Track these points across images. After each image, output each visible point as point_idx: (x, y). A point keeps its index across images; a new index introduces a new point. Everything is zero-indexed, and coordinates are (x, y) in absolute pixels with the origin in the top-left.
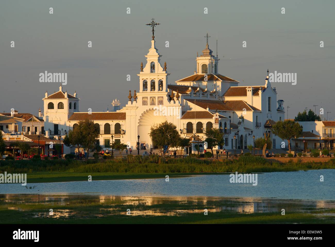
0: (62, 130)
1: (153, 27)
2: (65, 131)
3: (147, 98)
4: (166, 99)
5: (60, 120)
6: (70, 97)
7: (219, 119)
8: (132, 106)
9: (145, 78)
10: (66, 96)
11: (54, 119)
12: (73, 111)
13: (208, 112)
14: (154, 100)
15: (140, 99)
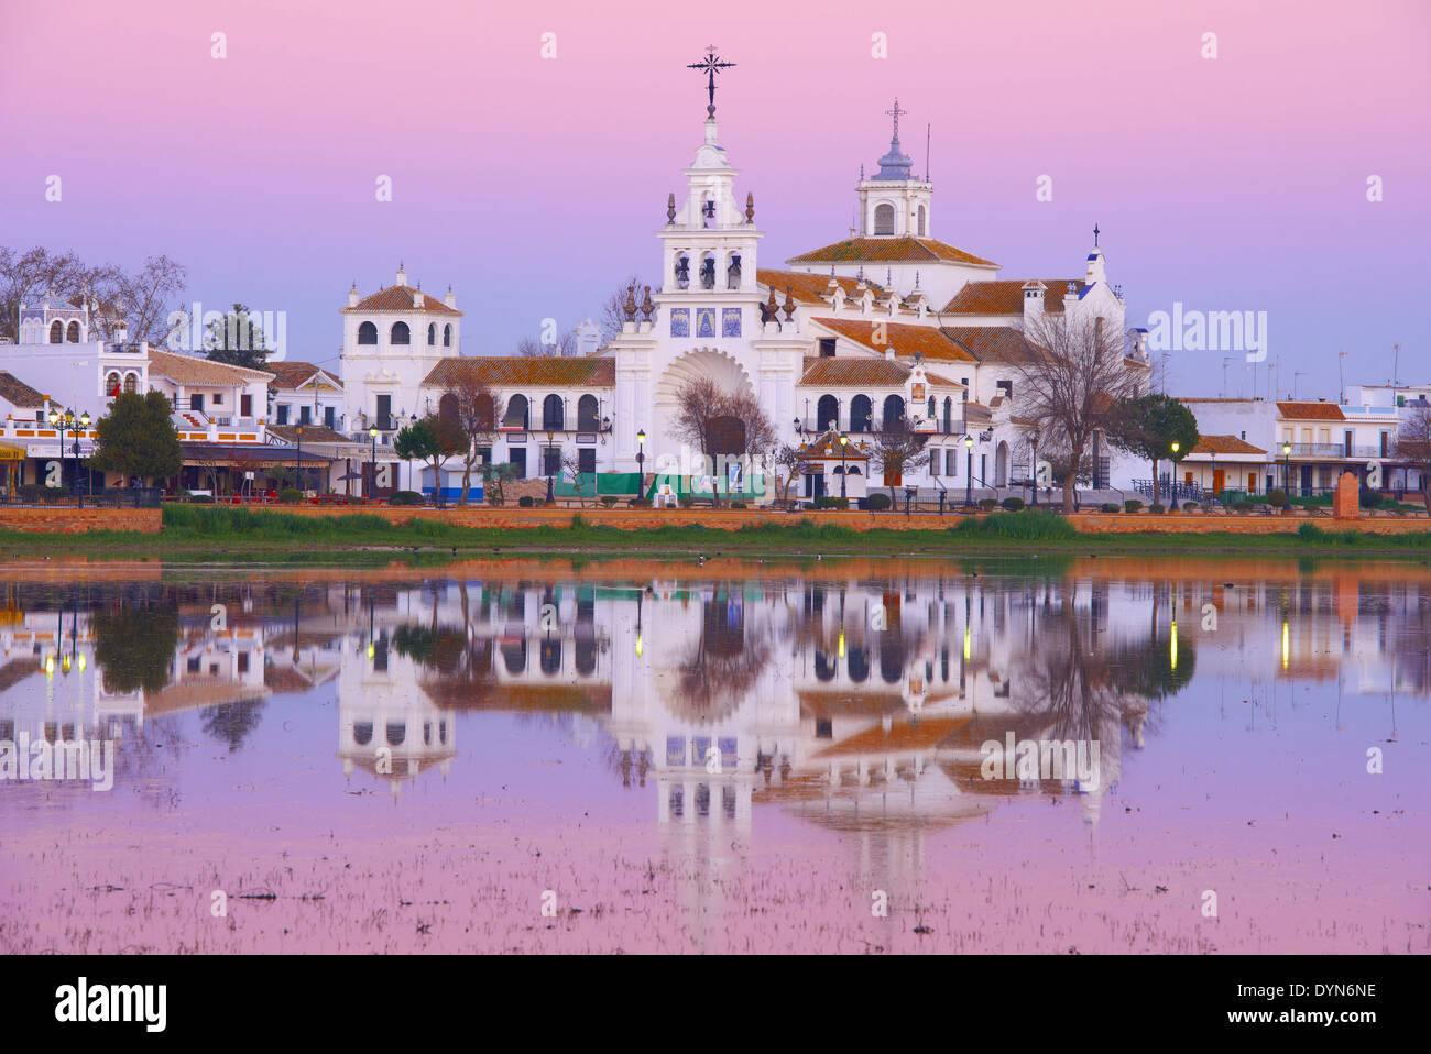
0: (403, 413)
1: (712, 75)
2: (414, 418)
3: (687, 311)
4: (751, 316)
5: (397, 383)
6: (432, 306)
7: (928, 386)
8: (637, 337)
9: (682, 244)
10: (418, 300)
11: (376, 377)
12: (440, 351)
13: (890, 362)
14: (711, 319)
15: (663, 316)
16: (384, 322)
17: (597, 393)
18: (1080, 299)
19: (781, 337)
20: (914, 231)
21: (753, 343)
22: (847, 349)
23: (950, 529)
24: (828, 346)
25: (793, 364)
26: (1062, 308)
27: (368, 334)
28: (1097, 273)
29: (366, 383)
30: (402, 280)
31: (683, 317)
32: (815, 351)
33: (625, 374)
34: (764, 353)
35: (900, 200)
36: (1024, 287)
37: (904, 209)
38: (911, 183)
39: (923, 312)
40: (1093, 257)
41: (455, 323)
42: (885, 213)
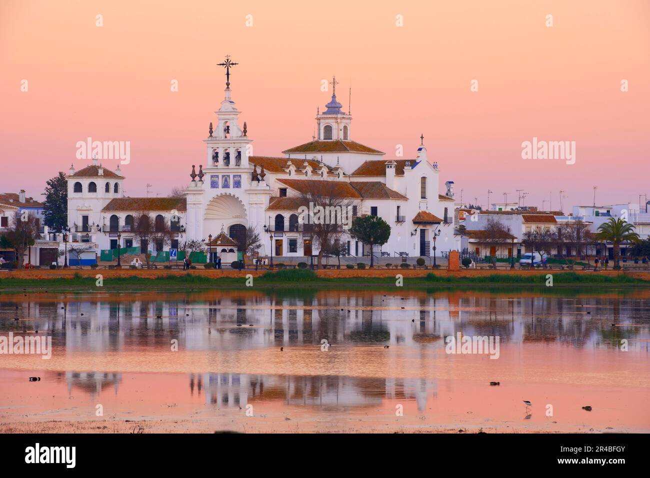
0: (94, 224)
1: (228, 69)
2: (98, 226)
3: (218, 177)
4: (245, 179)
5: (91, 210)
6: (108, 174)
8: (196, 188)
9: (215, 146)
10: (101, 172)
11: (82, 207)
12: (112, 195)
14: (228, 180)
15: (207, 178)
16: (85, 182)
17: (180, 215)
18: (412, 168)
19: (259, 188)
20: (341, 138)
21: (246, 190)
22: (291, 193)
23: (259, 277)
25: (265, 200)
26: (403, 173)
27: (78, 188)
28: (423, 157)
29: (78, 210)
31: (215, 179)
32: (277, 194)
33: (191, 205)
34: (251, 196)
35: (335, 123)
36: (386, 163)
37: (337, 128)
38: (339, 116)
39: (341, 175)
40: (421, 149)
41: (120, 182)
42: (328, 129)
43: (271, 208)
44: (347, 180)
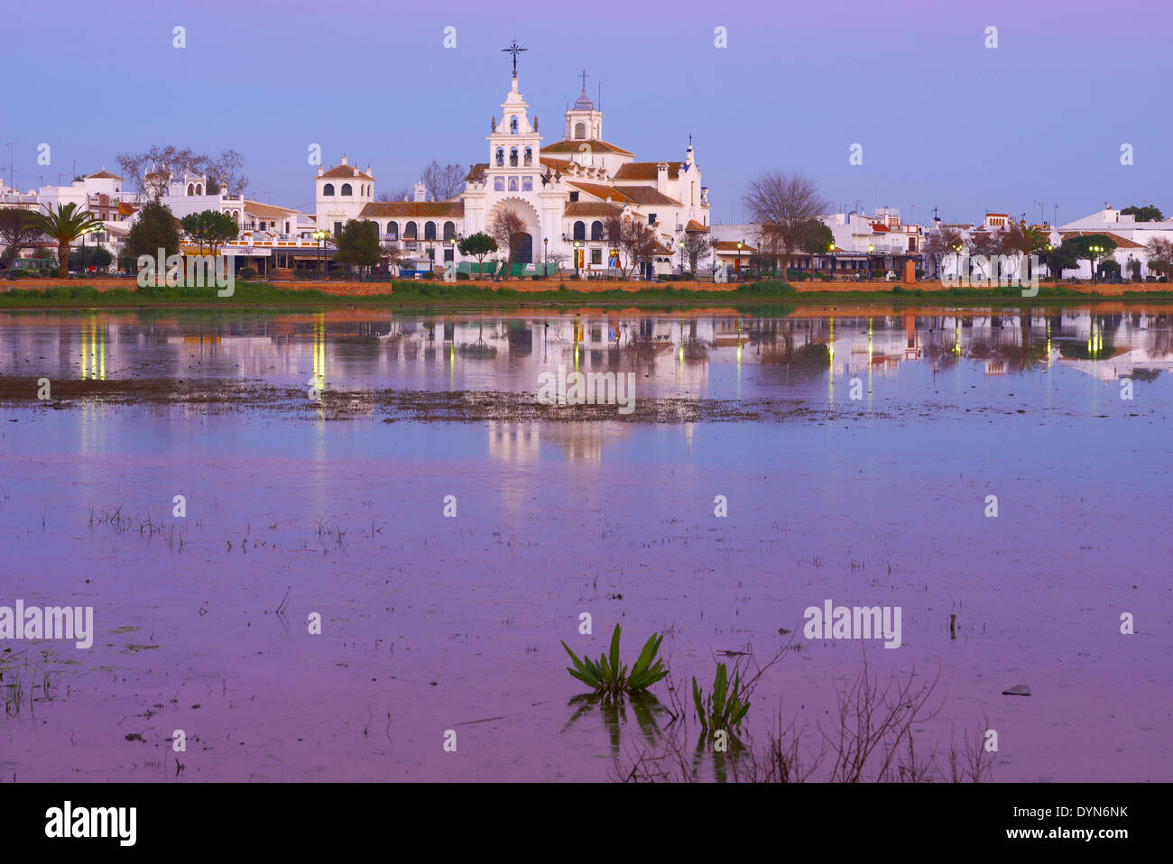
1: (515, 55)
3: (503, 178)
4: (537, 180)
5: (346, 215)
6: (362, 176)
7: (632, 217)
8: (476, 192)
9: (500, 143)
10: (356, 172)
11: (333, 213)
12: (366, 200)
13: (610, 205)
14: (516, 182)
16: (338, 184)
17: (454, 220)
18: (685, 172)
19: (553, 191)
20: (595, 137)
21: (539, 194)
22: (584, 197)
24: (574, 196)
25: (560, 205)
26: (677, 176)
27: (329, 190)
28: (692, 159)
29: (329, 216)
30: (344, 162)
31: (501, 181)
32: (568, 199)
33: (470, 211)
34: (545, 200)
35: (588, 121)
36: (658, 165)
37: (590, 125)
38: (592, 112)
39: (606, 178)
40: (689, 151)
41: (372, 184)
42: (580, 127)
43: (569, 213)
44: (611, 184)
